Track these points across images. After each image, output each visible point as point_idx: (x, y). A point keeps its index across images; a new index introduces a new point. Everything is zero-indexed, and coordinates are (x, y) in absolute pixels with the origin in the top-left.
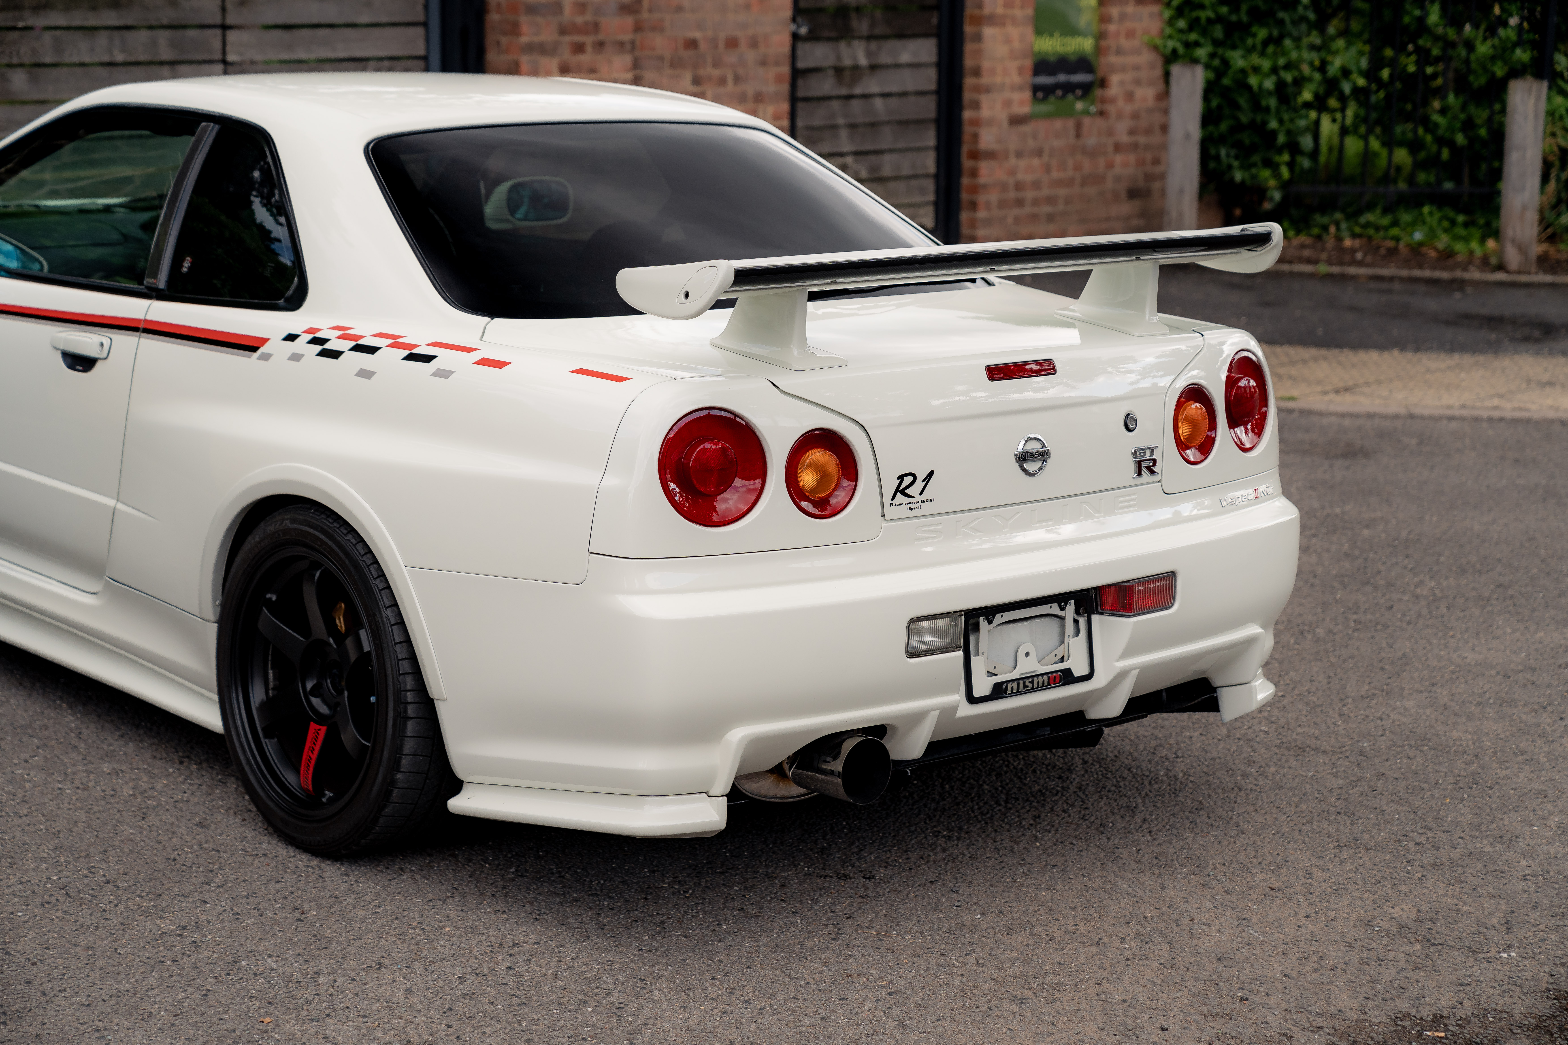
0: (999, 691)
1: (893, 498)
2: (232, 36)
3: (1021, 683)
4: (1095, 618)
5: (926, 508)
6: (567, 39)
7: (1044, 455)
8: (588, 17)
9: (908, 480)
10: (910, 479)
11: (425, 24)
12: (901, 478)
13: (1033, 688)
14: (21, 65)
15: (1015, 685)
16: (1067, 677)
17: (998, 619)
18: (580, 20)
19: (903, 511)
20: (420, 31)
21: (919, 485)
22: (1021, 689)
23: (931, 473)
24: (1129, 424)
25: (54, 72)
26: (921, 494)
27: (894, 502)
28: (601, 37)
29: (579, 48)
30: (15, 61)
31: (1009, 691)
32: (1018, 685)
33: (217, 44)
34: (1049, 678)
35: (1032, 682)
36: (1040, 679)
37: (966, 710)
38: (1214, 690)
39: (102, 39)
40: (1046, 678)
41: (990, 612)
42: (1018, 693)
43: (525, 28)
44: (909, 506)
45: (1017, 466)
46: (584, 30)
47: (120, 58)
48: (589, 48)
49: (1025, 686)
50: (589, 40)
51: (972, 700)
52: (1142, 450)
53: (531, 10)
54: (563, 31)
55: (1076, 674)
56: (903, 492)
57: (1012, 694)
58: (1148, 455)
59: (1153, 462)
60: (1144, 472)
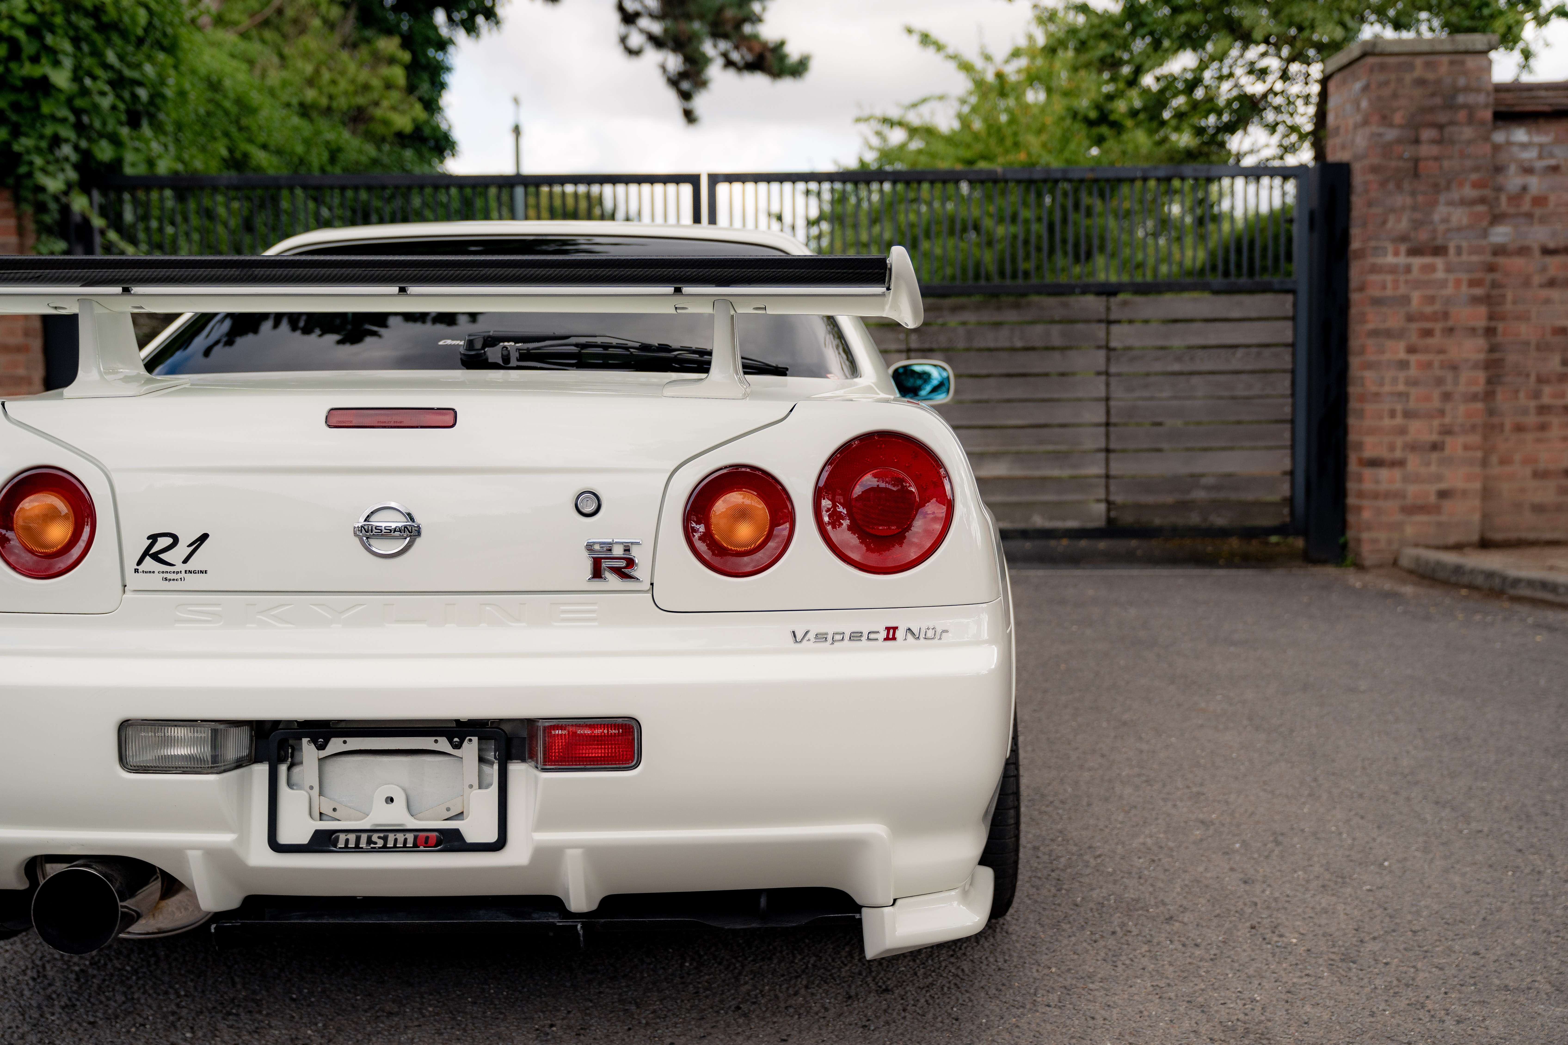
0: (322, 842)
1: (139, 563)
2: (1115, 329)
3: (364, 837)
4: (514, 768)
5: (193, 582)
6: (1415, 326)
7: (409, 533)
8: (1438, 307)
9: (164, 542)
10: (169, 541)
11: (1293, 318)
12: (154, 538)
13: (385, 846)
15: (352, 837)
16: (454, 841)
17: (336, 745)
18: (1428, 309)
19: (156, 581)
20: (1289, 324)
21: (182, 550)
22: (363, 844)
23: (204, 537)
24: (586, 505)
26: (185, 561)
27: (141, 568)
28: (1450, 323)
29: (1428, 333)
31: (341, 844)
32: (358, 839)
33: (1102, 335)
34: (416, 838)
35: (385, 839)
36: (401, 837)
37: (268, 859)
38: (856, 908)
39: (1005, 331)
40: (410, 837)
41: (323, 731)
42: (357, 849)
43: (1370, 317)
44: (165, 575)
45: (357, 540)
46: (1434, 317)
48: (1438, 333)
49: (370, 841)
50: (1438, 327)
51: (276, 846)
52: (606, 544)
53: (1377, 302)
54: (1410, 318)
55: (471, 837)
56: (156, 557)
57: (346, 849)
58: (618, 551)
59: (631, 563)
60: (608, 575)
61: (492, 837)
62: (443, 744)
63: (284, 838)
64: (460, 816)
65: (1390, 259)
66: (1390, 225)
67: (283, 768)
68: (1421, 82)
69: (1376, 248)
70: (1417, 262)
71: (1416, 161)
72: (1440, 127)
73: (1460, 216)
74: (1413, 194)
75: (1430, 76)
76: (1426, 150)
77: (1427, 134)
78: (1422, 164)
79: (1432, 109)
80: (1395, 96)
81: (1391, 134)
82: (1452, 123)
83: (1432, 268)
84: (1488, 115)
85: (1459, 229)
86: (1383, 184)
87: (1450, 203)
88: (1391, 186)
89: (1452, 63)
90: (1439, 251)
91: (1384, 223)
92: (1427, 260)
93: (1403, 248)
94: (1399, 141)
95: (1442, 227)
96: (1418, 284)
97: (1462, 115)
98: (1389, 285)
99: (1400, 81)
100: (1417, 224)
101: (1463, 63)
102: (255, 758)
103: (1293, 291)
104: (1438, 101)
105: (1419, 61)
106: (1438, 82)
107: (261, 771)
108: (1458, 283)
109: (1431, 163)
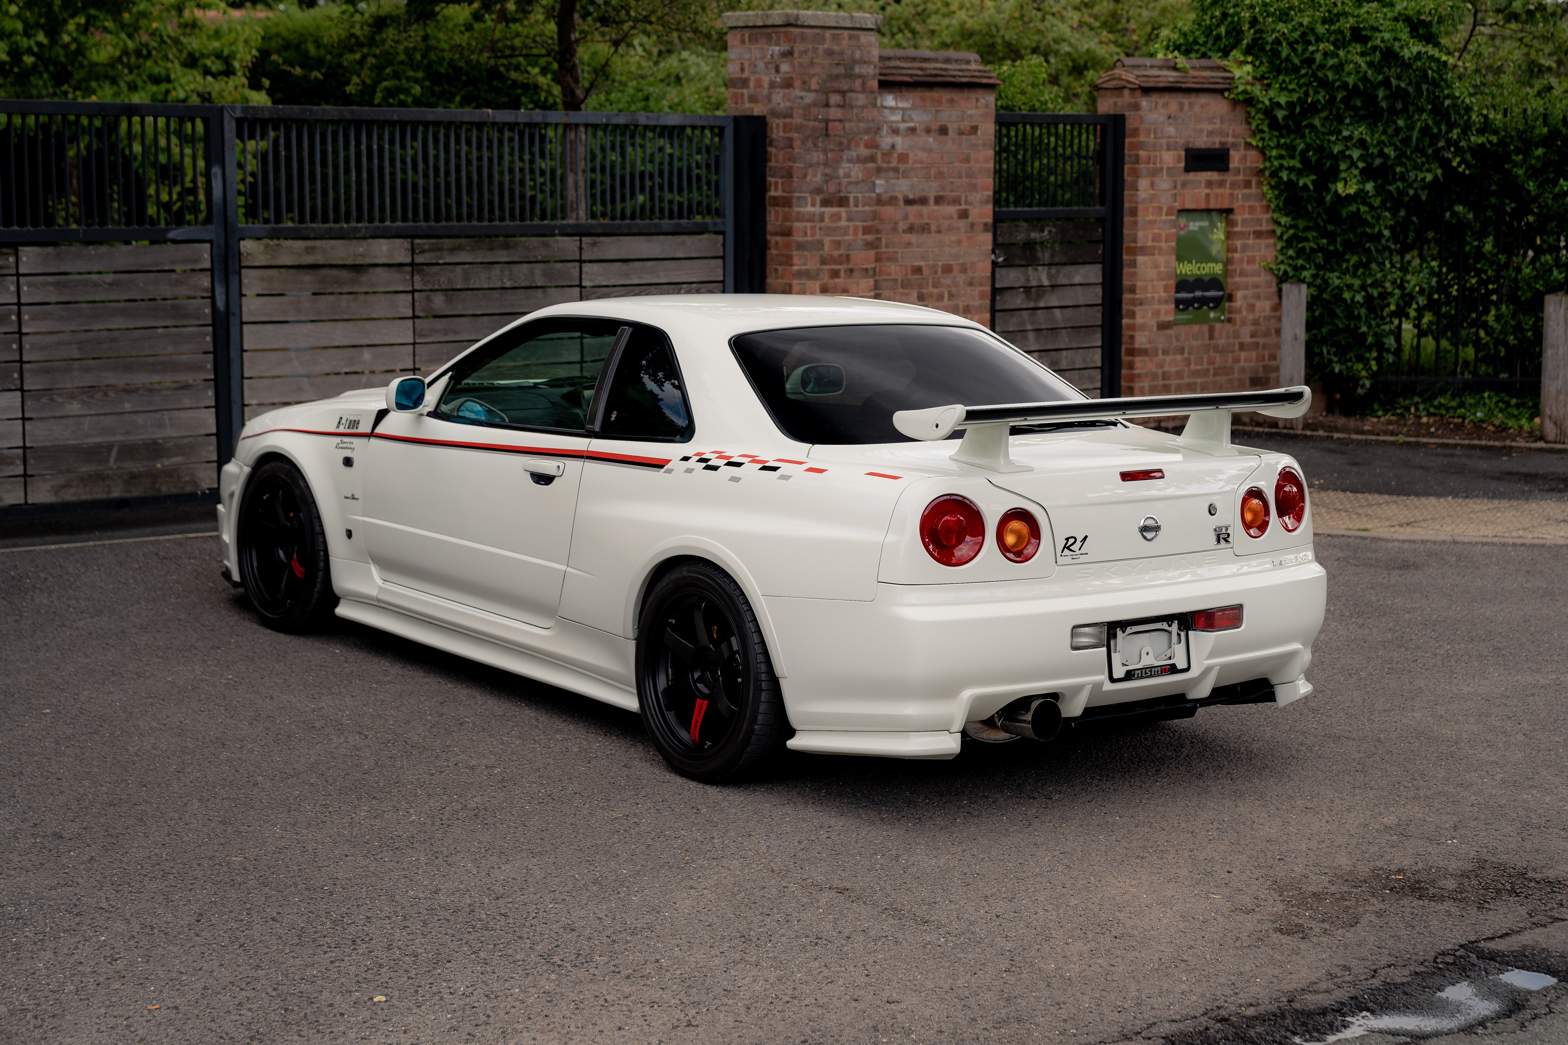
0: (1130, 676)
1: (1062, 552)
2: (586, 267)
3: (1144, 672)
4: (1191, 633)
5: (1083, 559)
6: (827, 268)
7: (1157, 529)
8: (842, 251)
9: (1071, 541)
10: (1073, 540)
11: (723, 258)
12: (1067, 539)
13: (1151, 675)
14: (442, 290)
15: (1139, 672)
16: (1173, 669)
17: (1129, 630)
18: (836, 253)
19: (1068, 560)
20: (720, 262)
21: (1078, 544)
22: (1144, 675)
23: (1086, 537)
24: (1212, 510)
25: (463, 294)
26: (1080, 550)
27: (1063, 554)
28: (851, 266)
29: (835, 274)
30: (437, 287)
31: (1136, 676)
32: (1141, 672)
33: (576, 274)
34: (1161, 669)
35: (1151, 671)
36: (1156, 670)
37: (1108, 686)
38: (1272, 686)
39: (496, 271)
40: (1159, 669)
41: (1123, 625)
42: (1142, 677)
43: (796, 260)
44: (1072, 557)
46: (839, 261)
47: (508, 284)
48: (842, 274)
49: (1146, 673)
50: (842, 268)
51: (1112, 680)
52: (1221, 528)
53: (801, 246)
54: (823, 262)
55: (1179, 667)
56: (1068, 548)
57: (1138, 678)
58: (1224, 530)
59: (1227, 535)
60: (1221, 541)
61: (1185, 666)
62: (1164, 626)
63: (1115, 676)
64: (1170, 658)
65: (809, 209)
66: (809, 177)
67: (1112, 644)
68: (830, 53)
69: (799, 198)
70: (828, 210)
71: (827, 121)
72: (843, 93)
73: (857, 172)
74: (825, 151)
75: (836, 48)
76: (834, 113)
77: (835, 99)
78: (830, 125)
79: (837, 77)
80: (812, 64)
81: (810, 98)
82: (852, 91)
83: (838, 217)
84: (874, 84)
85: (857, 183)
86: (803, 142)
87: (850, 161)
88: (809, 144)
89: (851, 37)
90: (843, 202)
91: (805, 176)
92: (835, 210)
93: (818, 199)
94: (815, 104)
95: (845, 181)
96: (829, 231)
97: (858, 83)
98: (809, 232)
99: (815, 50)
100: (828, 179)
101: (857, 38)
103: (722, 233)
104: (841, 70)
105: (828, 34)
106: (841, 53)
108: (856, 228)
109: (837, 124)
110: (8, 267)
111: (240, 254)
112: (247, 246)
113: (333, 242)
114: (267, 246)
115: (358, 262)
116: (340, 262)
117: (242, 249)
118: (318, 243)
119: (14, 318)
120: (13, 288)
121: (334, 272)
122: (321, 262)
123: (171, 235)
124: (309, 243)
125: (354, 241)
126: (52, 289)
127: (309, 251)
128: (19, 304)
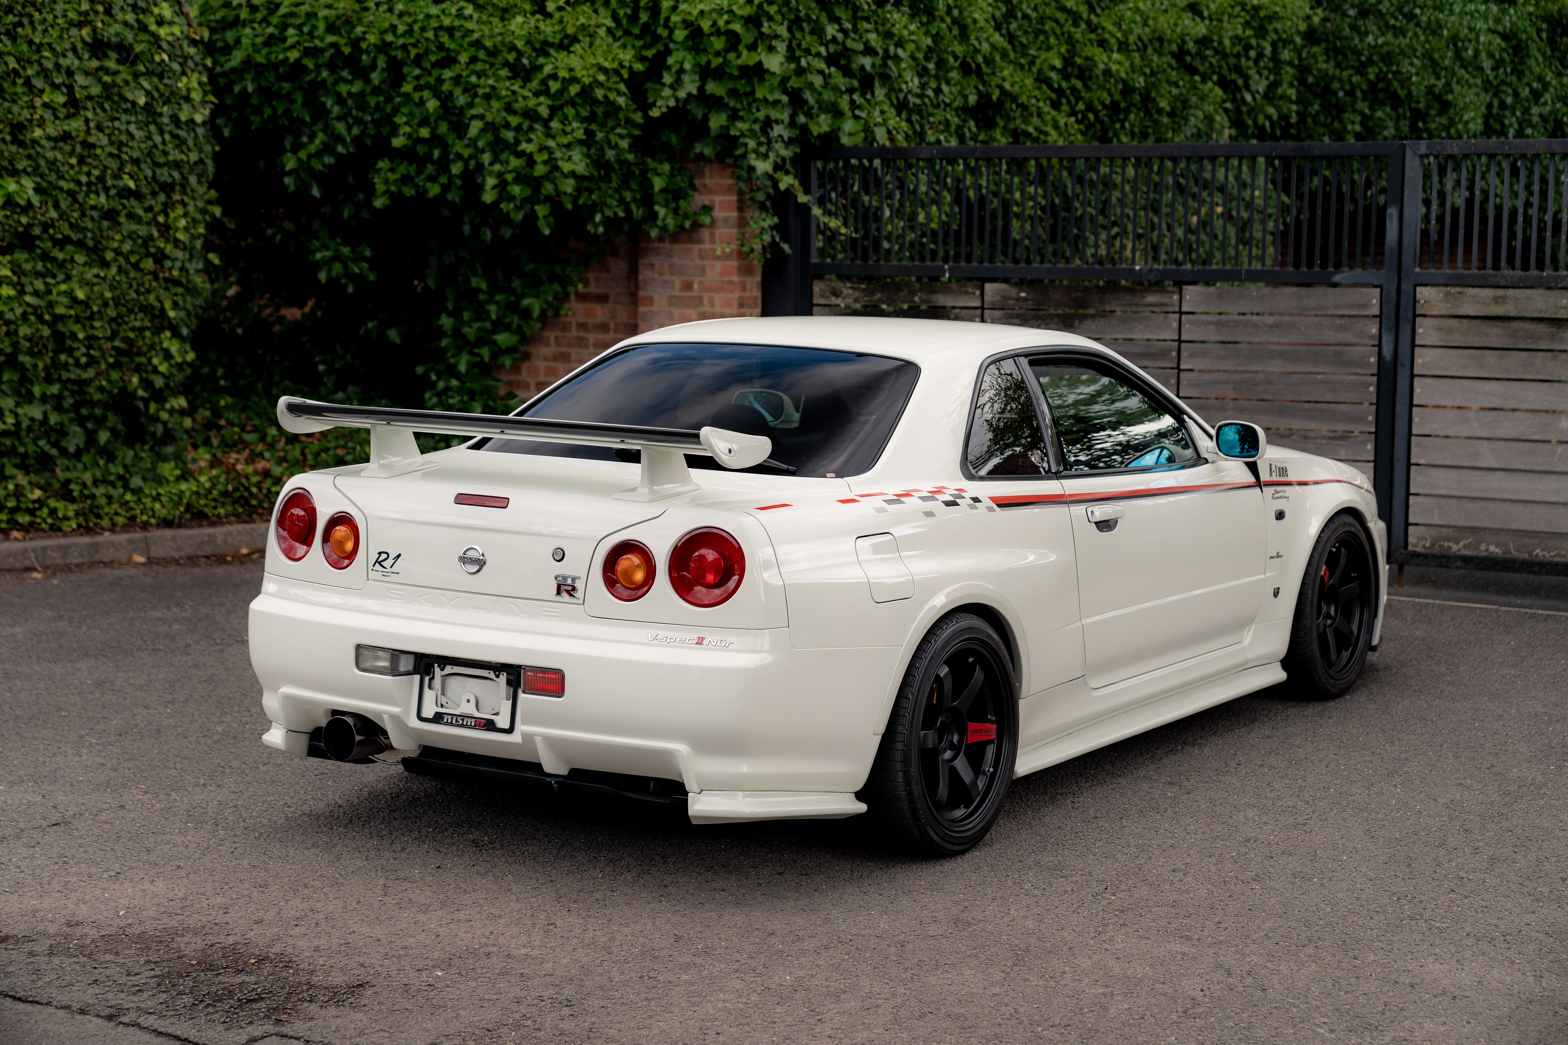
0: (438, 718)
1: (374, 566)
3: (455, 718)
5: (395, 578)
9: (384, 556)
10: (386, 556)
12: (380, 554)
13: (462, 724)
15: (450, 718)
16: (490, 726)
17: (449, 669)
19: (379, 576)
21: (390, 561)
22: (454, 722)
23: (399, 555)
26: (391, 567)
27: (374, 568)
31: (445, 721)
32: (452, 719)
34: (476, 721)
35: (463, 721)
36: (469, 720)
38: (687, 793)
40: (473, 721)
41: (444, 661)
42: (451, 724)
44: (383, 573)
49: (457, 721)
51: (422, 718)
52: (565, 577)
55: (498, 726)
56: (380, 563)
57: (447, 724)
58: (569, 582)
59: (574, 589)
60: (565, 594)
61: (507, 726)
62: (492, 675)
63: (422, 714)
64: (497, 714)
67: (427, 679)
102: (415, 672)
107: (417, 678)
110: (1172, 305)
111: (1415, 301)
112: (1424, 293)
113: (1529, 291)
114: (1447, 294)
115: (1559, 316)
116: (1536, 315)
117: (1418, 296)
118: (1510, 292)
119: (1174, 353)
120: (1175, 325)
121: (1529, 326)
122: (1512, 314)
123: (1337, 278)
124: (1500, 292)
125: (1556, 292)
126: (1212, 328)
127: (1496, 300)
128: (1180, 341)
